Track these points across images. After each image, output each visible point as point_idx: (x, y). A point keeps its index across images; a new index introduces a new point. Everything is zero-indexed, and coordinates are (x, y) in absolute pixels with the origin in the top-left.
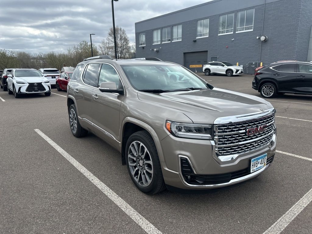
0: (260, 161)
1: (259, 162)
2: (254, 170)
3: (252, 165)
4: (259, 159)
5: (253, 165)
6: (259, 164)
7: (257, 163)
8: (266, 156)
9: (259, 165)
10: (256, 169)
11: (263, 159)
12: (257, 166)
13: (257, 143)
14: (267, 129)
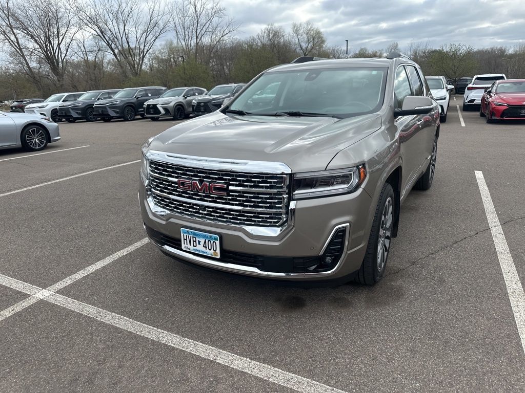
0: (202, 241)
1: (199, 242)
2: (189, 249)
3: (184, 239)
4: (198, 235)
5: (186, 240)
6: (199, 244)
7: (196, 241)
8: (216, 239)
9: (200, 248)
10: (194, 250)
11: (209, 241)
12: (196, 246)
13: (205, 211)
14: (232, 196)
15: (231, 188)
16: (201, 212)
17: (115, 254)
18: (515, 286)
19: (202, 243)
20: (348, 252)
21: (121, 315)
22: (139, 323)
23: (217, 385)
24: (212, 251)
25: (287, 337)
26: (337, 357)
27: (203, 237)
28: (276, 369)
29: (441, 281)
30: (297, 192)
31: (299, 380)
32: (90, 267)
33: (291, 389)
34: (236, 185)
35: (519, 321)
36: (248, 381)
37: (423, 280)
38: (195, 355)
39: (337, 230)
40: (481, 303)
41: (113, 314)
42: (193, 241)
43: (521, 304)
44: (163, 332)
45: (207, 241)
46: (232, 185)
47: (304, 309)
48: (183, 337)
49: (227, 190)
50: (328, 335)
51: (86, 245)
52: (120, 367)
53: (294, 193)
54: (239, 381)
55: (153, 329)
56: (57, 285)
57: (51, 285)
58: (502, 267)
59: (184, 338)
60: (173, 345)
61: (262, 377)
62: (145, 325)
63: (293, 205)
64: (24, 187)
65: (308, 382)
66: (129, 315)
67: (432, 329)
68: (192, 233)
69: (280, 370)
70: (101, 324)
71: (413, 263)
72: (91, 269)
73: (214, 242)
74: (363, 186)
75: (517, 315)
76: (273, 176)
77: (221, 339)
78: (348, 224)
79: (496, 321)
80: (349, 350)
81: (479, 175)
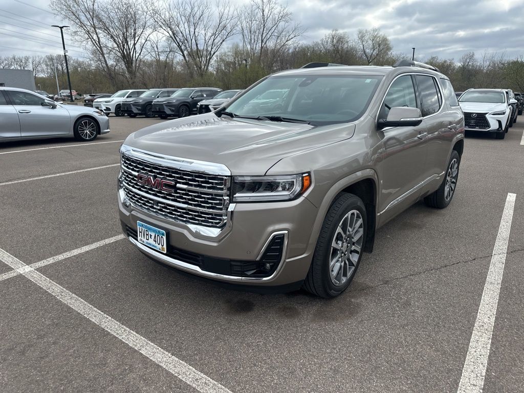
0: (153, 235)
1: (151, 236)
2: (143, 242)
3: (140, 232)
4: (150, 229)
6: (151, 238)
7: (148, 235)
8: (163, 234)
9: (151, 241)
10: (147, 243)
11: (158, 235)
12: (148, 240)
13: (158, 206)
14: (179, 193)
15: (178, 185)
16: (155, 206)
17: (103, 241)
18: (486, 320)
19: (153, 237)
20: (287, 260)
21: (80, 297)
22: (91, 306)
23: (129, 373)
24: (160, 246)
25: (217, 338)
26: (255, 365)
27: (154, 231)
28: (191, 367)
29: (407, 304)
30: (237, 195)
31: (207, 381)
32: (76, 250)
33: (194, 389)
34: (183, 183)
35: (471, 357)
36: (159, 374)
37: (387, 301)
38: (124, 343)
39: (275, 236)
40: (437, 333)
41: (74, 295)
42: (147, 235)
43: (483, 339)
44: (107, 318)
45: (156, 235)
46: (180, 183)
47: (250, 313)
48: (122, 324)
49: (174, 187)
50: (258, 342)
51: (82, 230)
52: (54, 343)
53: (234, 196)
54: (151, 373)
55: (100, 313)
56: (40, 263)
57: (36, 262)
58: (482, 298)
59: (123, 326)
60: (109, 331)
61: (173, 373)
62: (95, 309)
63: (232, 207)
64: (58, 173)
65: (214, 384)
66: (86, 298)
67: (369, 352)
68: (146, 227)
69: (194, 369)
70: (59, 303)
71: (386, 282)
72: (76, 252)
73: (162, 237)
74: (306, 195)
75: (471, 350)
76: (215, 177)
77: (156, 332)
78: (286, 232)
79: (444, 353)
80: (271, 360)
81: (511, 198)
